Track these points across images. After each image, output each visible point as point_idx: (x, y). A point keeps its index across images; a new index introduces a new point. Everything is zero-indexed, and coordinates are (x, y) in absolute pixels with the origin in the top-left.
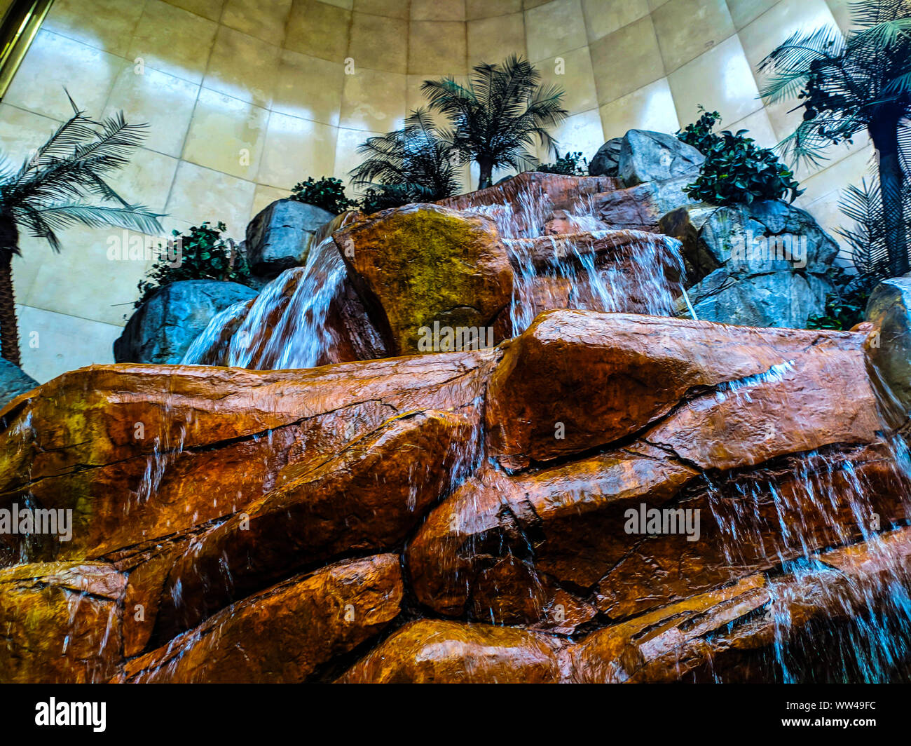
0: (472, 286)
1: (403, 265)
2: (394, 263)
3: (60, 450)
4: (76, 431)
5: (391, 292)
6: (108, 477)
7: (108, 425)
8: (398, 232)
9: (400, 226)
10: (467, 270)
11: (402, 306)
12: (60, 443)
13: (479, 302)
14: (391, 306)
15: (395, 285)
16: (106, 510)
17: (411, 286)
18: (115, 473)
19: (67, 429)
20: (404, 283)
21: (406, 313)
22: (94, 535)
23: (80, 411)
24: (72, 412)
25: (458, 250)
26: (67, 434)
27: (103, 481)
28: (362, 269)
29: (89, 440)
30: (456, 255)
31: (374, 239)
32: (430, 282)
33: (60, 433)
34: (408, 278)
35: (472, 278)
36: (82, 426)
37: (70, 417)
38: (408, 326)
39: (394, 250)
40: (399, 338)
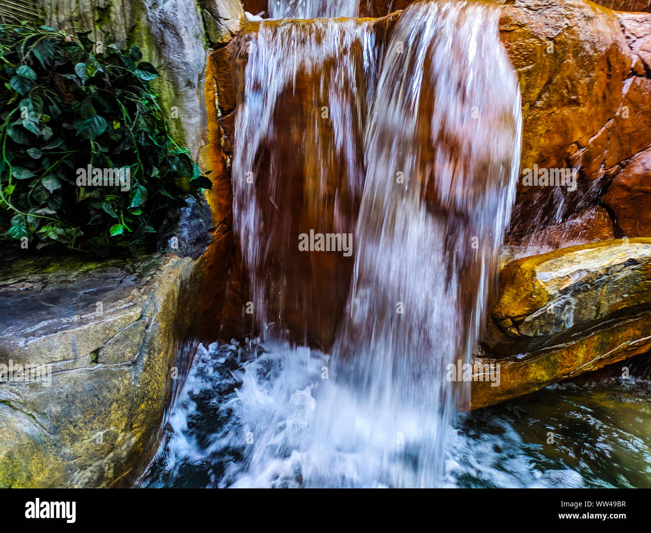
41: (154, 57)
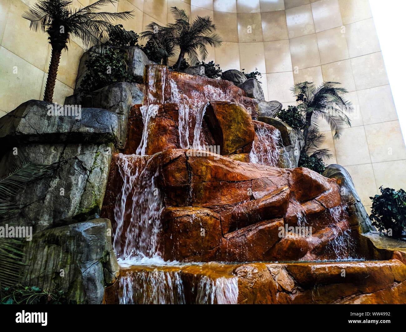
0: (245, 133)
1: (231, 121)
2: (228, 120)
3: (199, 176)
4: (204, 171)
5: (225, 128)
6: (209, 185)
7: (211, 171)
8: (232, 111)
9: (233, 109)
10: (244, 128)
11: (228, 134)
12: (200, 174)
13: (245, 139)
14: (225, 133)
15: (227, 127)
16: (207, 195)
17: (231, 128)
18: (211, 184)
19: (202, 170)
20: (229, 127)
21: (228, 136)
22: (204, 200)
23: (205, 165)
24: (202, 165)
25: (243, 121)
26: (202, 172)
27: (208, 186)
28: (218, 118)
29: (206, 174)
30: (242, 122)
31: (224, 110)
32: (235, 129)
33: (200, 171)
34: (231, 126)
35: (245, 131)
36: (205, 170)
37: (202, 166)
38: (228, 140)
39: (229, 116)
40: (225, 143)
41: (82, 296)
